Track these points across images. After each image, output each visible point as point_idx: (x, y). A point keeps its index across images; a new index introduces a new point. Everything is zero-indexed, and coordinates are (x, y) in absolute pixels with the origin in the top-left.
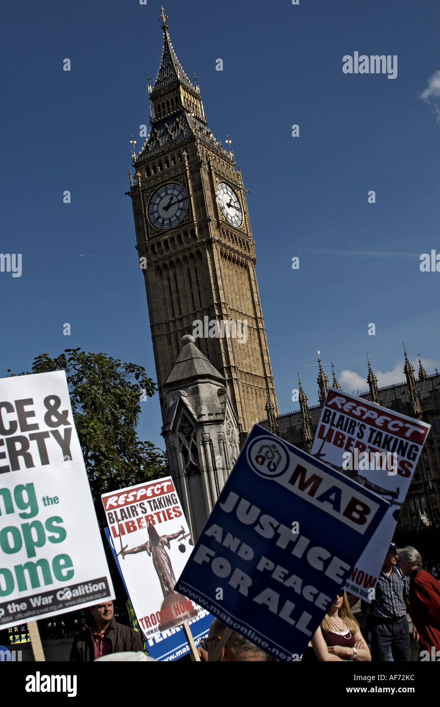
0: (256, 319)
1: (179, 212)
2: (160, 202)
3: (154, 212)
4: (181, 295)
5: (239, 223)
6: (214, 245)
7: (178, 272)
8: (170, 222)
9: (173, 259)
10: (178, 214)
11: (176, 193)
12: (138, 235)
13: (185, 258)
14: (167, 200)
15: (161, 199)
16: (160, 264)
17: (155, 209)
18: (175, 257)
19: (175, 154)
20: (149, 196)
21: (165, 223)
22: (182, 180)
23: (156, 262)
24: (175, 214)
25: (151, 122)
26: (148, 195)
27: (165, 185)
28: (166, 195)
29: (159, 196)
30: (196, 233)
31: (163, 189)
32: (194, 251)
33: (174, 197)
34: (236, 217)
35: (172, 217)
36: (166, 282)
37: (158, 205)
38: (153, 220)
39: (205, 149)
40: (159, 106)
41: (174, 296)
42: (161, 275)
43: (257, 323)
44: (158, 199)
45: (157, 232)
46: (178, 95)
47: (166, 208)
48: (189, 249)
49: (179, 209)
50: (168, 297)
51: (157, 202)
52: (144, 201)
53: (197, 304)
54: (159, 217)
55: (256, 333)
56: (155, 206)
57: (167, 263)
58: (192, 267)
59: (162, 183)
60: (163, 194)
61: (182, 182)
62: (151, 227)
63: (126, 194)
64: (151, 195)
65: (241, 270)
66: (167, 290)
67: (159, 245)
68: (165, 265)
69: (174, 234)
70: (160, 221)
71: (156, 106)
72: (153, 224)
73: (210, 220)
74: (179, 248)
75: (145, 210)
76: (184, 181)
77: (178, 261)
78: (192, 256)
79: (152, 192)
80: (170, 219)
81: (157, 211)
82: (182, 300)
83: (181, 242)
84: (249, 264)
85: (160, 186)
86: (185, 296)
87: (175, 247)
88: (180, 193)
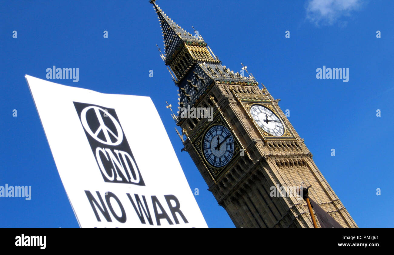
0: (333, 203)
1: (229, 146)
2: (210, 145)
3: (210, 156)
4: (261, 213)
5: (282, 131)
6: (268, 161)
7: (250, 195)
8: (226, 158)
9: (242, 186)
10: (229, 149)
11: (219, 132)
12: (206, 179)
13: (250, 181)
14: (215, 141)
15: (210, 142)
16: (234, 195)
17: (209, 153)
18: (242, 184)
19: (205, 101)
20: (200, 145)
21: (222, 160)
22: (219, 120)
23: (229, 195)
24: (227, 150)
25: (176, 84)
26: (199, 144)
27: (208, 130)
28: (213, 137)
29: (208, 141)
30: (250, 158)
31: (208, 134)
32: (254, 173)
33: (220, 137)
34: (278, 128)
35: (225, 153)
36: (245, 208)
37: (210, 148)
38: (211, 162)
39: (226, 86)
40: (176, 67)
41: (257, 216)
42: (238, 203)
43: (335, 205)
44: (208, 144)
45: (220, 170)
46: (186, 52)
47: (218, 148)
48: (250, 173)
49: (228, 144)
50: (251, 219)
51: (208, 146)
52: (198, 151)
53: (277, 214)
54: (215, 158)
55: (338, 214)
56: (209, 150)
57: (239, 191)
58: (259, 186)
59: (205, 129)
60: (210, 138)
61: (220, 121)
62: (213, 169)
63: (182, 151)
64: (201, 143)
65: (301, 168)
66: (249, 214)
67: (225, 180)
68: (237, 194)
69: (233, 166)
70: (218, 160)
71: (174, 69)
72: (213, 166)
73: (255, 143)
74: (242, 176)
75: (202, 157)
76: (221, 120)
77: (246, 186)
78: (255, 177)
79: (201, 140)
80: (224, 156)
81: (212, 154)
82: (264, 216)
83: (242, 171)
84: (306, 160)
85: (205, 132)
86: (265, 212)
87: (238, 176)
88: (222, 132)
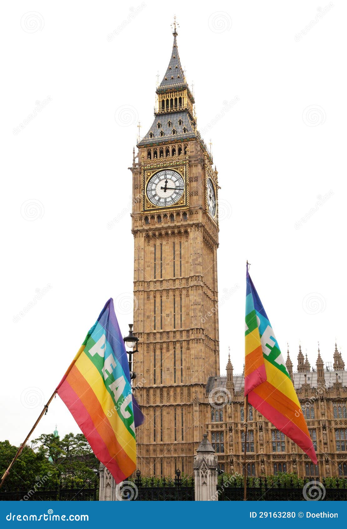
1: (174, 195)
2: (158, 183)
3: (152, 190)
4: (164, 262)
6: (200, 229)
7: (164, 243)
8: (166, 202)
9: (163, 232)
10: (173, 197)
11: (174, 179)
13: (173, 233)
15: (160, 181)
16: (151, 233)
17: (153, 188)
18: (165, 230)
19: (176, 146)
20: (149, 176)
21: (161, 201)
22: (181, 170)
23: (147, 231)
24: (171, 196)
25: (155, 113)
26: (149, 174)
27: (165, 170)
28: (165, 178)
29: (159, 178)
31: (163, 173)
32: (182, 229)
33: (172, 182)
35: (168, 197)
36: (152, 249)
37: (156, 184)
38: (150, 196)
41: (158, 262)
42: (149, 242)
44: (158, 180)
45: (153, 207)
47: (164, 189)
48: (179, 227)
49: (175, 193)
50: (152, 261)
51: (156, 182)
52: (144, 179)
54: (155, 195)
56: (154, 185)
57: (157, 233)
58: (177, 241)
59: (163, 168)
60: (162, 177)
61: (181, 171)
62: (147, 201)
63: (129, 168)
64: (152, 175)
66: (152, 255)
67: (153, 218)
68: (154, 235)
69: (168, 212)
70: (157, 198)
71: (161, 101)
72: (149, 199)
73: (201, 208)
74: (170, 224)
75: (144, 186)
76: (183, 171)
77: (167, 234)
78: (180, 233)
79: (153, 172)
80: (165, 199)
81: (155, 190)
82: (164, 266)
83: (172, 220)
84: (214, 247)
85: (161, 170)
86: (168, 264)
87: (166, 222)
88: (178, 180)
